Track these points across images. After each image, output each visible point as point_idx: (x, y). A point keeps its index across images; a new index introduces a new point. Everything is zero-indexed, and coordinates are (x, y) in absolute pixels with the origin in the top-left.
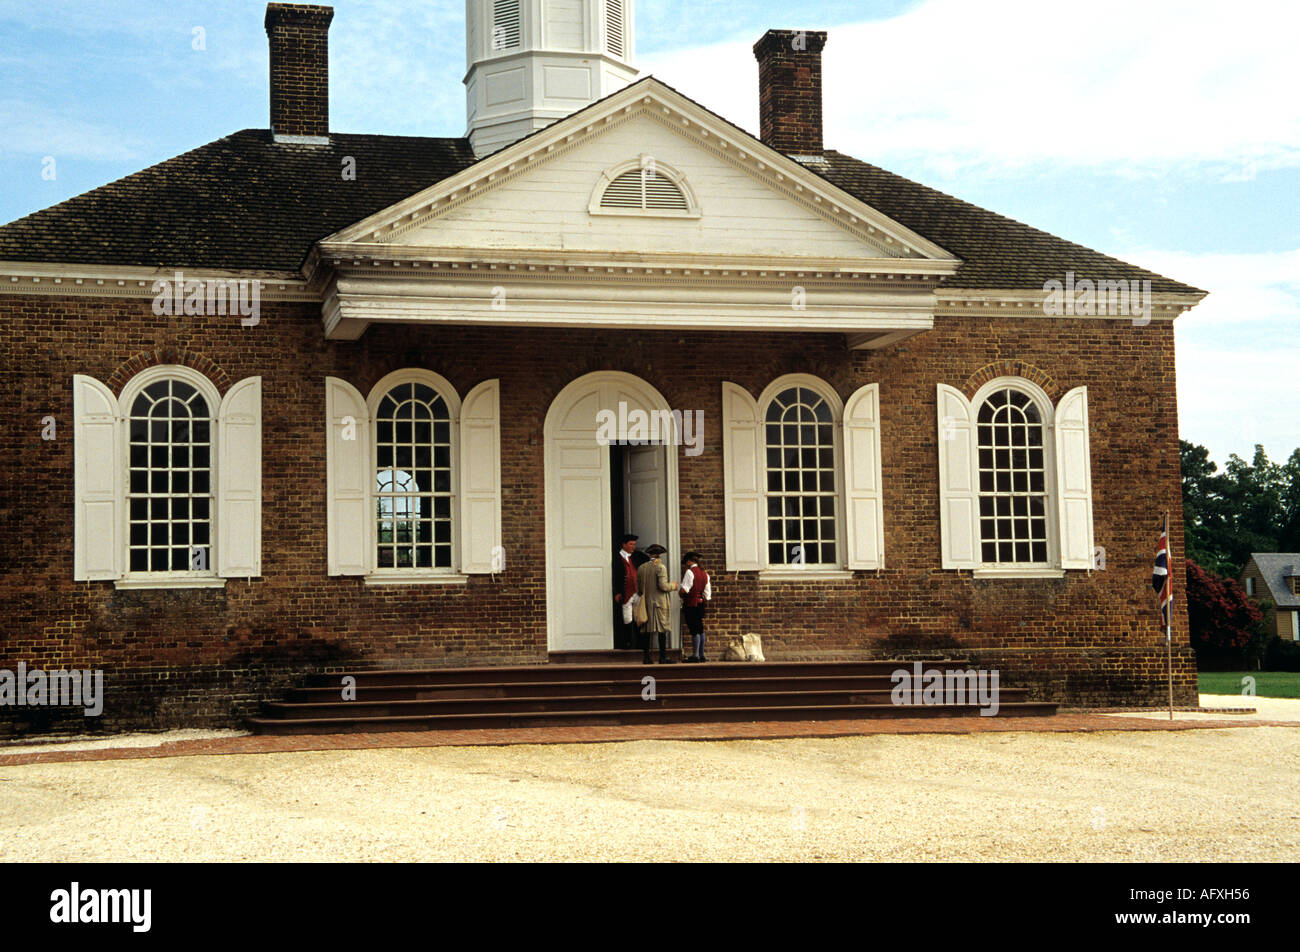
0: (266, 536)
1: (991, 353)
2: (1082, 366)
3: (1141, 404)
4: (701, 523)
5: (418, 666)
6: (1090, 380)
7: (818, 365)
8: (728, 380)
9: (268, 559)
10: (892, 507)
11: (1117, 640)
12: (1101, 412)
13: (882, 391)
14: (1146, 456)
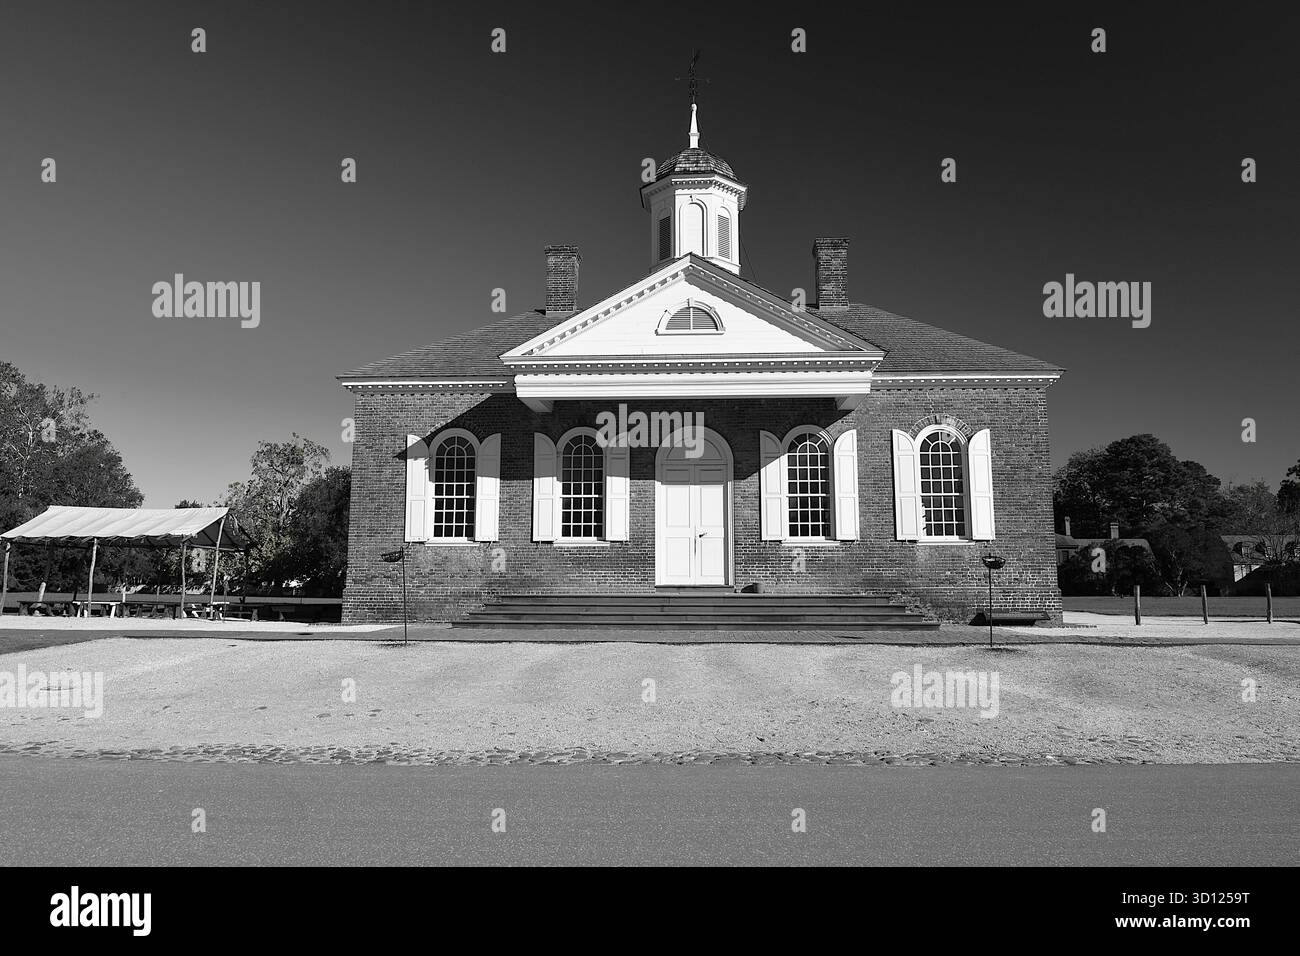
0: (501, 519)
1: (928, 410)
2: (986, 417)
3: (1025, 439)
4: (747, 512)
5: (582, 592)
6: (991, 426)
7: (819, 420)
8: (764, 430)
9: (502, 531)
10: (864, 502)
11: (1010, 583)
12: (999, 444)
13: (859, 434)
14: (1028, 470)
